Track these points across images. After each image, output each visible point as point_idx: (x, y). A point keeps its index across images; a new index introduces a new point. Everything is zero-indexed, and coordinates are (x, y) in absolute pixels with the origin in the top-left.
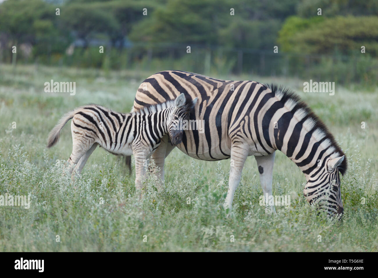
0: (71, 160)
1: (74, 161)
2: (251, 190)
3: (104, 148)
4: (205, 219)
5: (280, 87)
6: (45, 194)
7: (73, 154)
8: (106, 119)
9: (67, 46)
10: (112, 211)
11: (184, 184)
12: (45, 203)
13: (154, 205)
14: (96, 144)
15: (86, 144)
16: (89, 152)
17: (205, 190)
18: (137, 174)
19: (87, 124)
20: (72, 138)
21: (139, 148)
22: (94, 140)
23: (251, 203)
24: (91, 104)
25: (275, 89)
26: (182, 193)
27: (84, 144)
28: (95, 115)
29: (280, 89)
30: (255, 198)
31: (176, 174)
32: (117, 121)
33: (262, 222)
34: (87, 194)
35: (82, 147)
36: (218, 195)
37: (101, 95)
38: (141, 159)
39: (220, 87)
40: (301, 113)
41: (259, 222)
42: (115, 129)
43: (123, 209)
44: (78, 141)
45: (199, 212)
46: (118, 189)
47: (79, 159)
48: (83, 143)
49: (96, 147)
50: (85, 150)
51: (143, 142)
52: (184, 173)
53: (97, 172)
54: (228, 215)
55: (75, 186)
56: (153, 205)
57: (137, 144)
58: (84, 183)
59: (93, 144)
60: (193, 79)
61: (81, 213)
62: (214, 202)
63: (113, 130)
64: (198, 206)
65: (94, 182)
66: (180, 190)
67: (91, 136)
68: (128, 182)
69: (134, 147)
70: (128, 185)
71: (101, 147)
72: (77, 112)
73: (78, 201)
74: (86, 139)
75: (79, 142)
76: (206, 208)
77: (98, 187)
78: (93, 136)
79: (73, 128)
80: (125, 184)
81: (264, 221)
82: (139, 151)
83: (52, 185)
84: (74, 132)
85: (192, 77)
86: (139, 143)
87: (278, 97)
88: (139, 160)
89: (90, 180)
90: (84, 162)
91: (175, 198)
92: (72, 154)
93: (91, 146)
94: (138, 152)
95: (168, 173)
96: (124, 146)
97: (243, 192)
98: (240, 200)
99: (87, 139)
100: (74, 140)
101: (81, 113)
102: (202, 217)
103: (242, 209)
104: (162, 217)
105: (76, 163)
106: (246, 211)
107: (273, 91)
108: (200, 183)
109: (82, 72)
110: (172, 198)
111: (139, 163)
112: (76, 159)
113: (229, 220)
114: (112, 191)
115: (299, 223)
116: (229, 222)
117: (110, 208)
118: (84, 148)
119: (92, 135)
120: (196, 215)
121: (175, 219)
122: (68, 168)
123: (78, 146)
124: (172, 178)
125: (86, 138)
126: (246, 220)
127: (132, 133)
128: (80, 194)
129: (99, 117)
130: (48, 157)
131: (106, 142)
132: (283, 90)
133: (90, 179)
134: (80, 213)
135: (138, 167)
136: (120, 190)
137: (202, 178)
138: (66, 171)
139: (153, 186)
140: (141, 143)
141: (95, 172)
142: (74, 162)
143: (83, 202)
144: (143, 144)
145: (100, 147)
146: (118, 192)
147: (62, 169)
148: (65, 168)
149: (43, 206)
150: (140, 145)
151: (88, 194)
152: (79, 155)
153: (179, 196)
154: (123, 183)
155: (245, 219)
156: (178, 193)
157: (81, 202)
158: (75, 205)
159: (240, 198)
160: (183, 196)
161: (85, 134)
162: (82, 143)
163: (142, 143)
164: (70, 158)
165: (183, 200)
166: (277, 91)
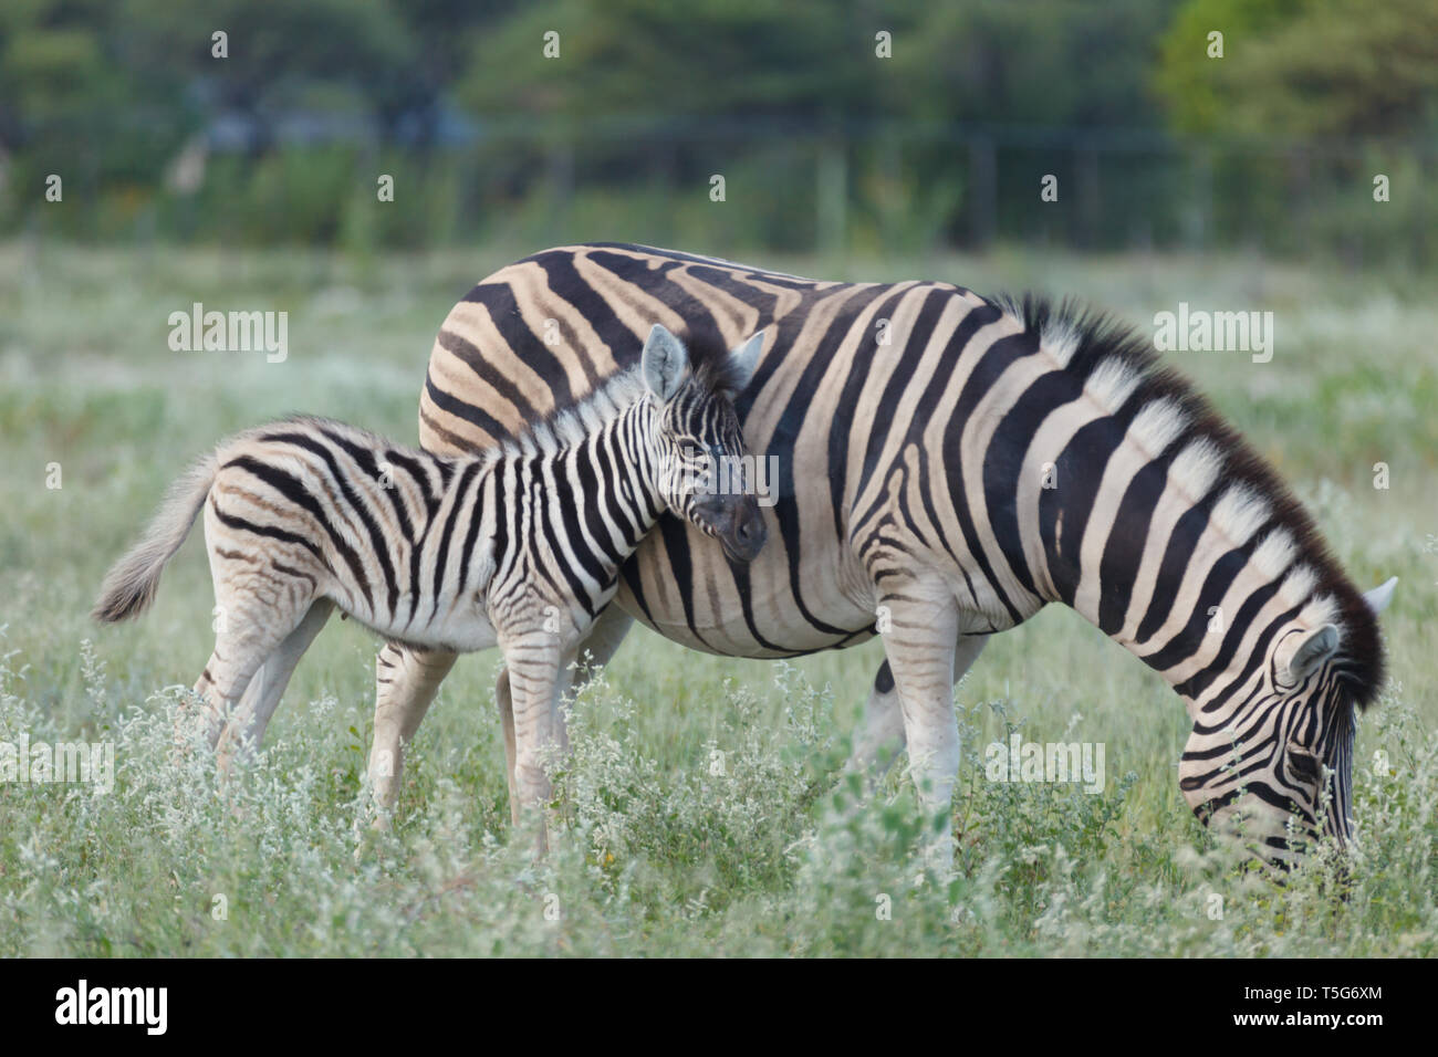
0: (213, 683)
1: (226, 689)
2: (1058, 791)
3: (364, 624)
4: (851, 932)
5: (1064, 305)
6: (98, 846)
7: (218, 656)
8: (364, 484)
9: (169, 152)
10: (413, 913)
11: (745, 776)
12: (100, 888)
13: (608, 877)
14: (323, 606)
15: (275, 605)
16: (294, 642)
17: (848, 797)
18: (521, 735)
19: (278, 511)
20: (210, 580)
21: (523, 615)
22: (315, 585)
23: (1061, 853)
24: (294, 418)
25: (1039, 317)
26: (739, 815)
27: (269, 605)
28: (313, 469)
29: (1062, 313)
30: (1082, 826)
31: (705, 725)
32: (416, 487)
33: (1118, 937)
34: (295, 839)
35: (260, 620)
36: (909, 820)
37: (342, 370)
38: (534, 667)
39: (785, 314)
40: (1159, 422)
41: (1105, 936)
42: (407, 530)
43: (465, 903)
44: (239, 593)
45: (821, 904)
46: (436, 810)
47: (249, 678)
48: (262, 600)
49: (326, 616)
50: (273, 635)
51: (541, 588)
52: (746, 724)
53: (335, 736)
54: (957, 911)
55: (240, 804)
56: (603, 879)
57: (511, 594)
58: (277, 787)
59: (307, 603)
60: (673, 284)
61: (270, 930)
62: (891, 855)
63: (399, 532)
64: (816, 873)
65: (323, 781)
66: (729, 805)
67: (300, 567)
68: (482, 776)
69: (499, 614)
70: (486, 791)
71: (348, 619)
72: (230, 459)
73: (253, 876)
74: (275, 582)
75: (244, 598)
76: (853, 883)
77: (345, 806)
78: (309, 566)
79: (215, 535)
80: (472, 786)
81: (1127, 933)
82: (524, 630)
83: (127, 802)
84: (219, 551)
85: (672, 275)
86: (520, 590)
87: (1056, 352)
88: (526, 669)
89: (305, 771)
90: (275, 688)
91: (705, 840)
92: (214, 655)
93: (303, 616)
94: (521, 634)
95: (668, 725)
96: (453, 607)
97: (1023, 801)
98: (1010, 840)
99: (281, 583)
100: (220, 589)
101: (246, 463)
102: (837, 927)
103: (1022, 881)
104: (648, 933)
105: (235, 699)
106: (1039, 891)
107: (1033, 323)
108: (823, 765)
109: (249, 265)
110: (695, 840)
111: (527, 684)
112: (234, 678)
113: (965, 932)
114: (411, 818)
115: (1292, 935)
116: (963, 942)
117: (403, 901)
118: (270, 628)
119: (304, 560)
120: (808, 916)
121: (713, 940)
122: (201, 723)
123: (243, 617)
124: (690, 745)
125: (277, 578)
126: (1043, 931)
127: (484, 544)
128: (263, 842)
129: (329, 475)
130: (104, 676)
131: (367, 590)
132: (1076, 321)
133: (307, 766)
134: (265, 931)
135: (524, 702)
136: (448, 815)
137: (830, 743)
138: (188, 735)
139: (603, 790)
140: (530, 591)
141: (326, 736)
142: (226, 693)
143: (278, 878)
144: (541, 595)
145: (344, 616)
146: (439, 823)
147: (173, 728)
148: (187, 723)
149: (91, 906)
150: (525, 599)
151: (300, 838)
152: (249, 659)
153: (723, 830)
154: (460, 780)
155: (1037, 923)
156: (721, 819)
157: (269, 880)
158: (240, 891)
159: (1008, 828)
160: (743, 829)
161: (269, 561)
162: (256, 601)
163: (536, 589)
164: (208, 676)
165: (742, 847)
166: (1050, 324)
